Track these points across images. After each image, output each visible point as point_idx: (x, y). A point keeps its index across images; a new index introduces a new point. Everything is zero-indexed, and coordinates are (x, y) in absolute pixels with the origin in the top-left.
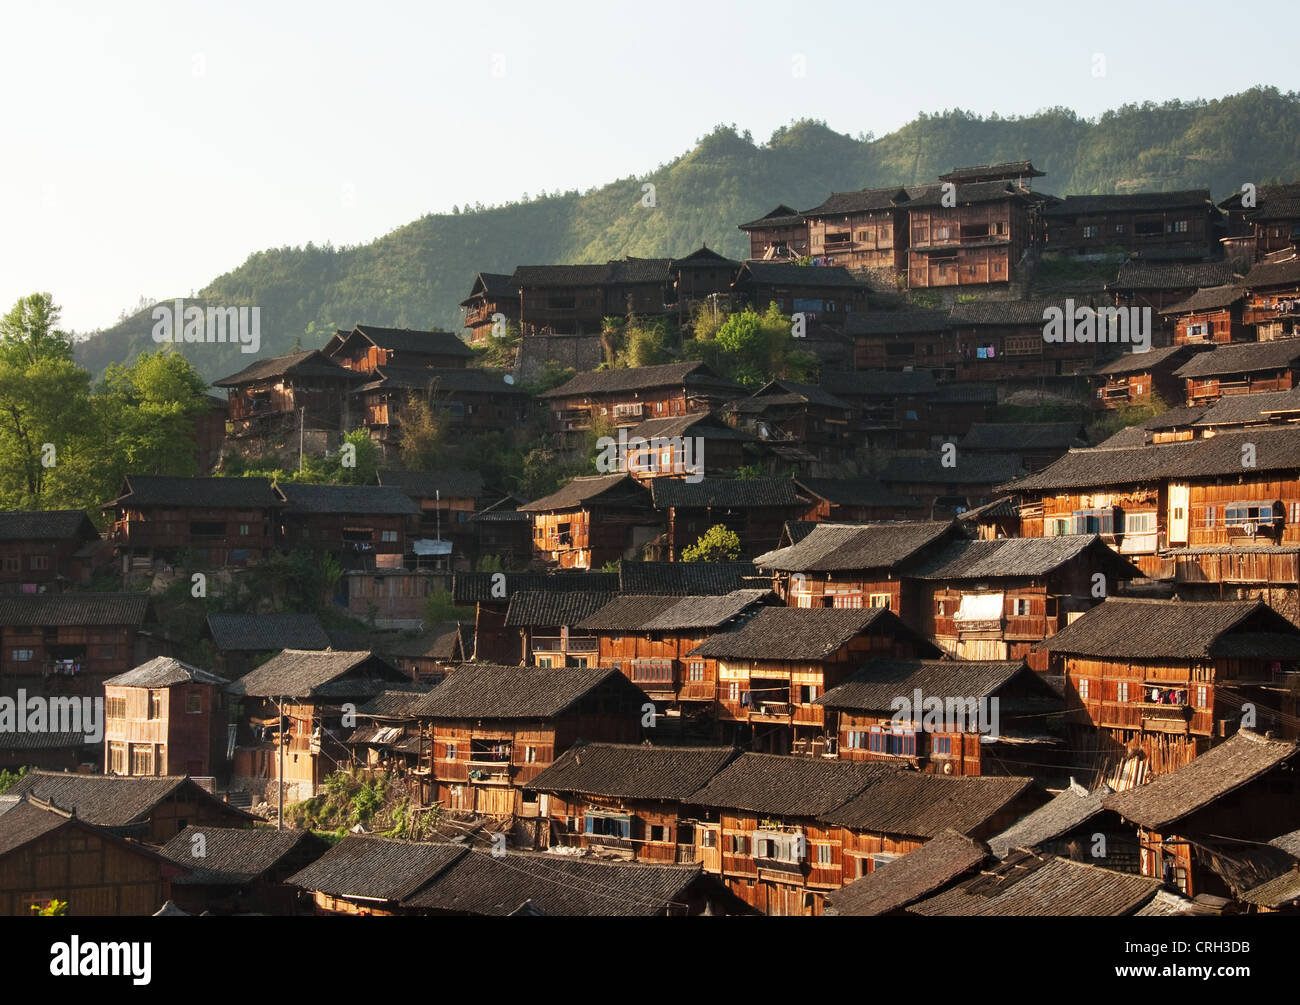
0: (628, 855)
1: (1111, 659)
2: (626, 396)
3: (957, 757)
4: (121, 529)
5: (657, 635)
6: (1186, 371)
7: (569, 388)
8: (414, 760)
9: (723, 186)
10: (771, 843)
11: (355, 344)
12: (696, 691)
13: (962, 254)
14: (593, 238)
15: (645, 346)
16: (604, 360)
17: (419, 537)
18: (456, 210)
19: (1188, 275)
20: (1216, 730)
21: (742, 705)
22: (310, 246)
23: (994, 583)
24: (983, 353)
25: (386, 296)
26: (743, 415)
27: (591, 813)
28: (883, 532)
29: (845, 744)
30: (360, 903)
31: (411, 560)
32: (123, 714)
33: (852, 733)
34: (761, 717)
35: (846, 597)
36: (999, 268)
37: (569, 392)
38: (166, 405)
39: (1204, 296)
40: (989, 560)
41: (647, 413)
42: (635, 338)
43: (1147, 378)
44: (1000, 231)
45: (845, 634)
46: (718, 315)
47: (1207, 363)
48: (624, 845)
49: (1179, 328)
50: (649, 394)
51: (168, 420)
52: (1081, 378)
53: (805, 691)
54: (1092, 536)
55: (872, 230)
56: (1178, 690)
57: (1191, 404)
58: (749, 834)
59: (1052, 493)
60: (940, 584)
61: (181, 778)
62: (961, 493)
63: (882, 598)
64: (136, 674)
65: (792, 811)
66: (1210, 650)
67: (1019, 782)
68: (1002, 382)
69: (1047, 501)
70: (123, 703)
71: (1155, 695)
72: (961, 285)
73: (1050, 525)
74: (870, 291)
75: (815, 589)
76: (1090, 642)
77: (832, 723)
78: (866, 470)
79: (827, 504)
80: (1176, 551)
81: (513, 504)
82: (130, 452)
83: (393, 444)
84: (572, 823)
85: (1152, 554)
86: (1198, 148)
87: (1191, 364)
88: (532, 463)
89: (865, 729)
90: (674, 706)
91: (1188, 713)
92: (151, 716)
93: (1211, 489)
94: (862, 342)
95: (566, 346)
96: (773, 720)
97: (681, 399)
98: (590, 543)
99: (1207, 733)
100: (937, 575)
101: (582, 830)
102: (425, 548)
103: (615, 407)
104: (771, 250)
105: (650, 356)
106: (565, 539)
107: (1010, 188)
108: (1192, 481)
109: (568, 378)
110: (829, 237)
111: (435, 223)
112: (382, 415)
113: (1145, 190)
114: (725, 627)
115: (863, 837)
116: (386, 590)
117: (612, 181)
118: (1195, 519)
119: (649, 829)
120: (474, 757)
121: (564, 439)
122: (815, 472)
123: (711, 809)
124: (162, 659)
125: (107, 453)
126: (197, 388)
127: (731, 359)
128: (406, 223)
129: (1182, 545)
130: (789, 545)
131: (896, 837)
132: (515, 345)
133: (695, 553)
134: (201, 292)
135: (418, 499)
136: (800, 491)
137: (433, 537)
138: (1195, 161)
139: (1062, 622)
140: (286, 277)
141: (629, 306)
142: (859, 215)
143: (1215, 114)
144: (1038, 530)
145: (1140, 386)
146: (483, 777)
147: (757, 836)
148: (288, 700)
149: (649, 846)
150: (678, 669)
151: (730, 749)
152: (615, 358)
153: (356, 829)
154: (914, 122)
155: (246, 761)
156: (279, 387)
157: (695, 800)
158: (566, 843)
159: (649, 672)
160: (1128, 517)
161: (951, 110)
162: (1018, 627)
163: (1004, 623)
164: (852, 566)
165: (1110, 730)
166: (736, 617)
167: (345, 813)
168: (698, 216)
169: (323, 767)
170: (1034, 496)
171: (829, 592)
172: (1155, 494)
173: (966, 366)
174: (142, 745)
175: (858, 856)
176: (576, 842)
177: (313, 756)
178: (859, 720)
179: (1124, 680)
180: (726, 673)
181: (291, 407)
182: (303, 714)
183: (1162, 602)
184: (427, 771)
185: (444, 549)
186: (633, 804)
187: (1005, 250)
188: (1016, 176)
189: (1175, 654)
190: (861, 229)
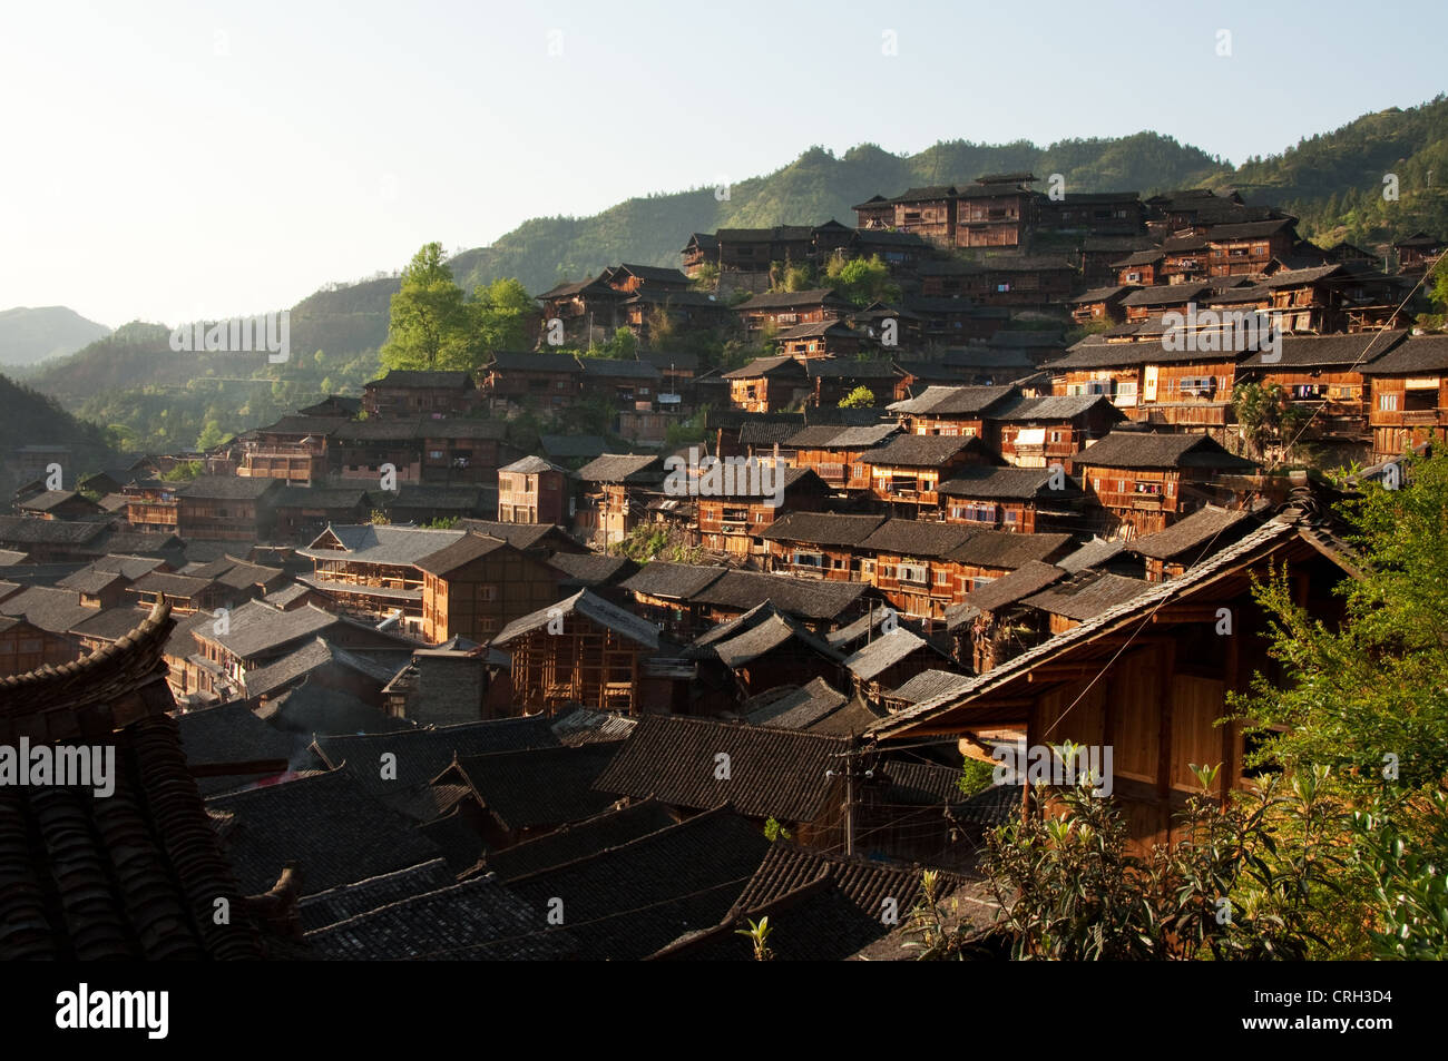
0: (819, 576)
1: (1115, 467)
2: (786, 309)
3: (1020, 523)
4: (489, 383)
5: (834, 449)
6: (1127, 302)
7: (750, 304)
8: (686, 519)
9: (815, 183)
10: (909, 571)
11: (621, 275)
12: (857, 483)
13: (989, 227)
14: (733, 214)
15: (797, 279)
16: (770, 286)
17: (661, 392)
18: (649, 195)
19: (1126, 244)
20: (1178, 509)
21: (887, 492)
22: (560, 217)
23: (1041, 423)
24: (1001, 288)
25: (606, 248)
26: (859, 323)
27: (797, 552)
28: (971, 391)
29: (951, 515)
30: (664, 599)
31: (657, 406)
32: (510, 488)
33: (955, 509)
34: (899, 499)
35: (947, 429)
36: (1012, 237)
37: (750, 306)
38: (510, 309)
39: (1137, 257)
40: (1036, 409)
41: (799, 320)
42: (791, 275)
43: (1103, 305)
44: (1013, 214)
45: (952, 450)
46: (842, 261)
47: (1140, 298)
48: (818, 571)
49: (1122, 276)
50: (800, 309)
51: (511, 319)
52: (1062, 305)
53: (926, 484)
54: (1100, 396)
55: (934, 212)
56: (1156, 485)
57: (1129, 322)
58: (895, 565)
59: (1072, 370)
60: (1007, 423)
61: (552, 525)
62: (990, 372)
63: (970, 431)
64: (517, 465)
65: (924, 552)
66: (1177, 462)
67: (1064, 537)
68: (1013, 306)
69: (1069, 375)
70: (510, 482)
71: (1141, 488)
72: (988, 247)
73: (1071, 389)
74: (933, 249)
75: (929, 425)
76: (1103, 457)
77: (943, 503)
78: (929, 358)
79: (911, 377)
80: (1148, 405)
81: (718, 374)
82: (489, 337)
83: (645, 336)
84: (785, 558)
85: (1133, 407)
86: (1108, 167)
87: (1129, 298)
88: (729, 349)
89: (962, 507)
90: (843, 492)
91: (1161, 499)
92: (527, 490)
93: (1172, 369)
94: (928, 280)
95: (747, 279)
96: (906, 501)
97: (820, 312)
98: (767, 397)
99: (1173, 510)
100: (1005, 417)
101: (791, 562)
102: (665, 399)
103: (779, 316)
104: (871, 222)
105: (800, 286)
106: (752, 395)
107: (1019, 187)
108: (1161, 364)
109: (749, 297)
110: (907, 215)
111: (636, 204)
112: (638, 318)
113: (1078, 192)
114: (876, 445)
115: (967, 568)
116: (642, 424)
117: (746, 179)
118: (1161, 387)
119: (833, 562)
120: (724, 519)
121: (747, 334)
122: (901, 358)
123: (872, 550)
124: (531, 458)
125: (475, 337)
126: (527, 299)
127: (849, 288)
128: (619, 203)
129: (1153, 402)
130: (909, 398)
131: (988, 568)
132: (716, 277)
133: (847, 403)
134: (493, 244)
135: (660, 369)
136: (897, 370)
137: (669, 392)
138: (1106, 176)
139: (1082, 447)
140: (545, 235)
141: (787, 255)
142: (926, 202)
143: (1118, 147)
144: (1063, 392)
145: (1098, 310)
146: (730, 530)
147: (900, 567)
148: (610, 483)
149: (833, 572)
150: (847, 469)
151: (883, 517)
152: (778, 285)
153: (652, 559)
154: (934, 147)
155: (582, 520)
156: (576, 300)
157: (862, 545)
158: (781, 569)
159: (829, 472)
160: (1119, 385)
161: (957, 140)
162: (1053, 449)
163: (1045, 446)
164: (953, 411)
165: (1112, 508)
166: (884, 440)
167: (644, 549)
168: (799, 202)
169: (631, 522)
170: (1061, 372)
171: (937, 427)
172: (1137, 372)
173: (991, 296)
174: (521, 507)
175: (963, 578)
176: (788, 568)
177: (624, 516)
178: (960, 501)
179: (1122, 480)
180: (877, 472)
181: (582, 312)
182: (618, 492)
183: (1145, 434)
184: (695, 526)
185: (676, 399)
186: (824, 547)
187: (1016, 226)
188: (1022, 180)
189: (1156, 464)
190: (927, 211)
